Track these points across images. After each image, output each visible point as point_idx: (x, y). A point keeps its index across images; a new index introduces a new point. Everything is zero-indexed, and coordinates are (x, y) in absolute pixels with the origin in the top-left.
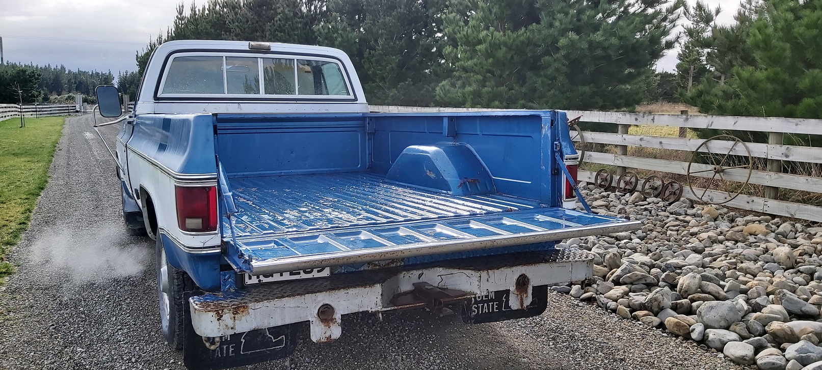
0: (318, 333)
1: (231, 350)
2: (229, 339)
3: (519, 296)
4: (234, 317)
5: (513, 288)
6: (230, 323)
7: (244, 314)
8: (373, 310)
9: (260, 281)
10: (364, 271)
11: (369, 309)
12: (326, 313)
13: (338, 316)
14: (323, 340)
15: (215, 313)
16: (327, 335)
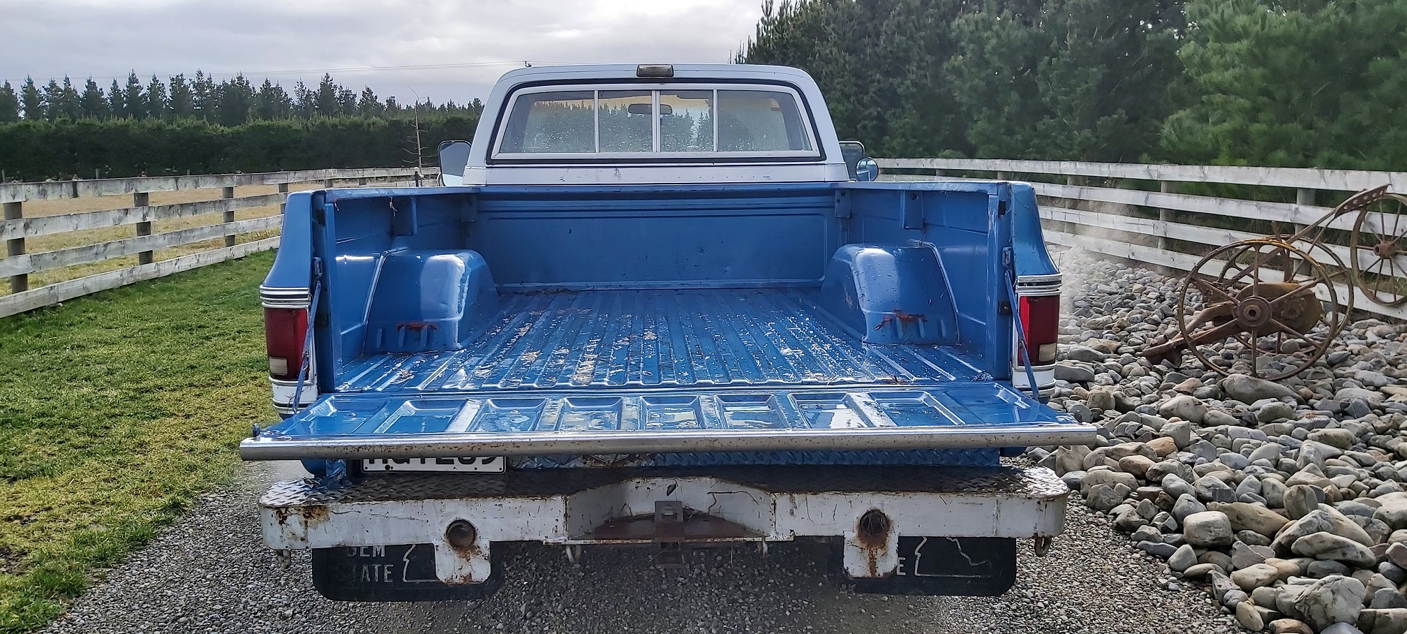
0: (448, 566)
1: (386, 573)
2: (383, 555)
3: (867, 552)
4: (306, 522)
5: (851, 535)
6: (300, 531)
7: (321, 519)
8: (550, 541)
9: (387, 467)
10: (575, 468)
11: (542, 538)
12: (461, 535)
13: (483, 543)
14: (457, 581)
15: (275, 512)
16: (465, 572)
